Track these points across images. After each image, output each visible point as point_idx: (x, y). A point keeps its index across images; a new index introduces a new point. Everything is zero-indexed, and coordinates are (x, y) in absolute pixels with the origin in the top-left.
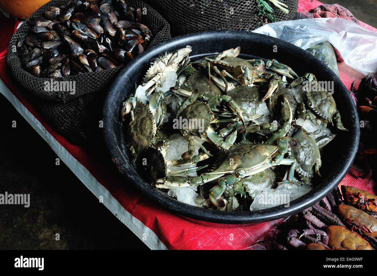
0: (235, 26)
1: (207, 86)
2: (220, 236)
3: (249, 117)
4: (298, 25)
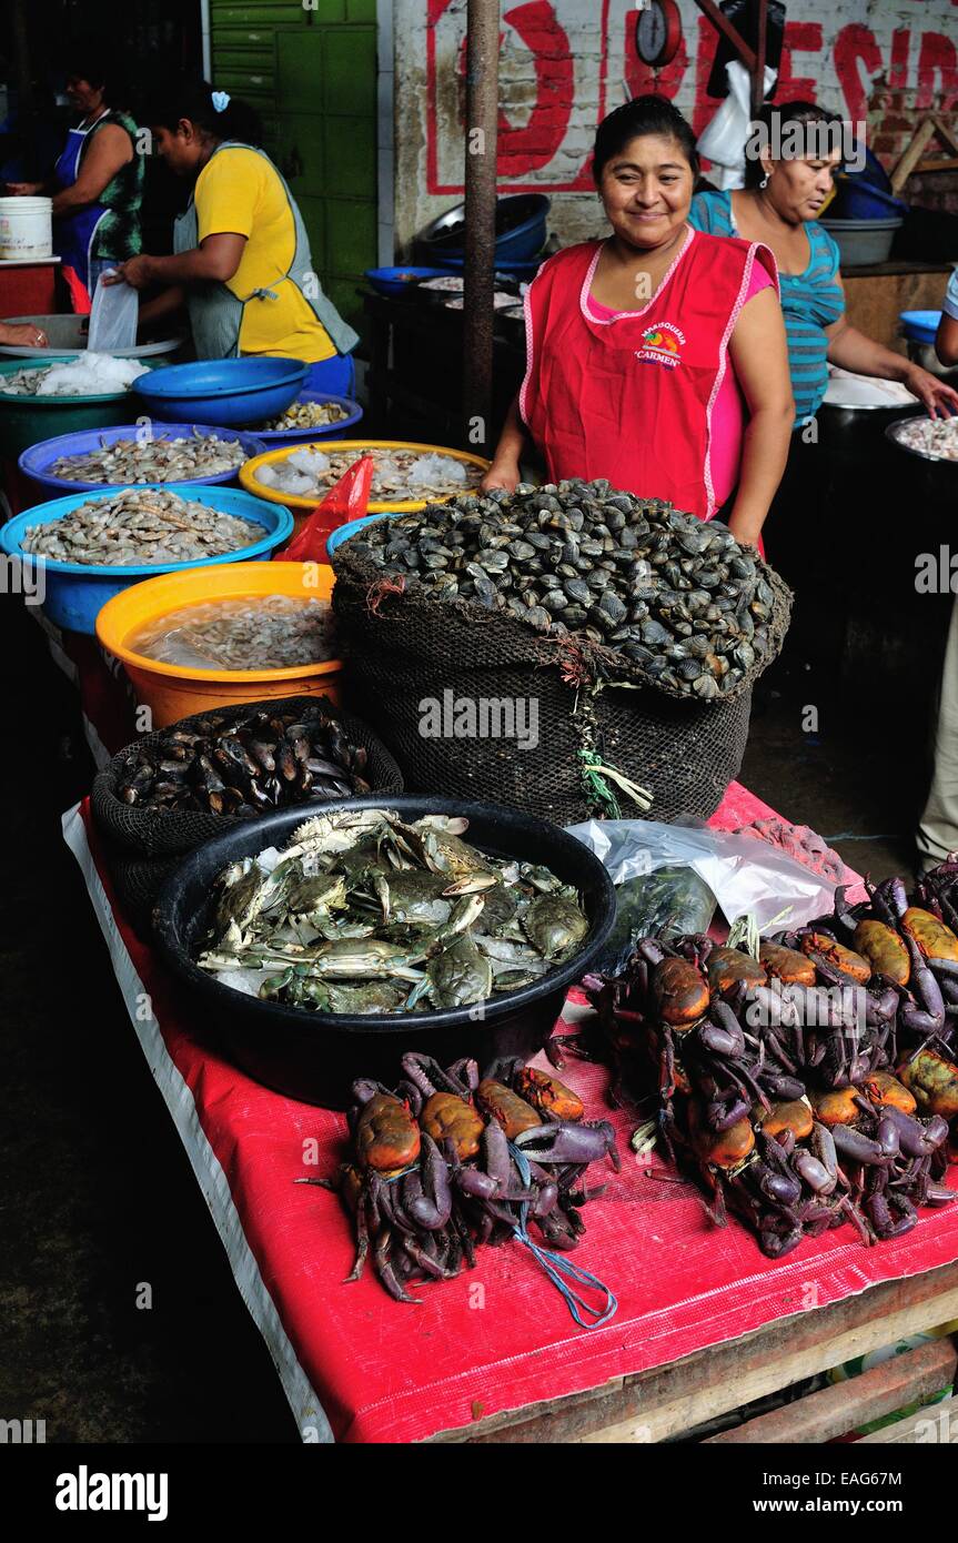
3: (408, 915)
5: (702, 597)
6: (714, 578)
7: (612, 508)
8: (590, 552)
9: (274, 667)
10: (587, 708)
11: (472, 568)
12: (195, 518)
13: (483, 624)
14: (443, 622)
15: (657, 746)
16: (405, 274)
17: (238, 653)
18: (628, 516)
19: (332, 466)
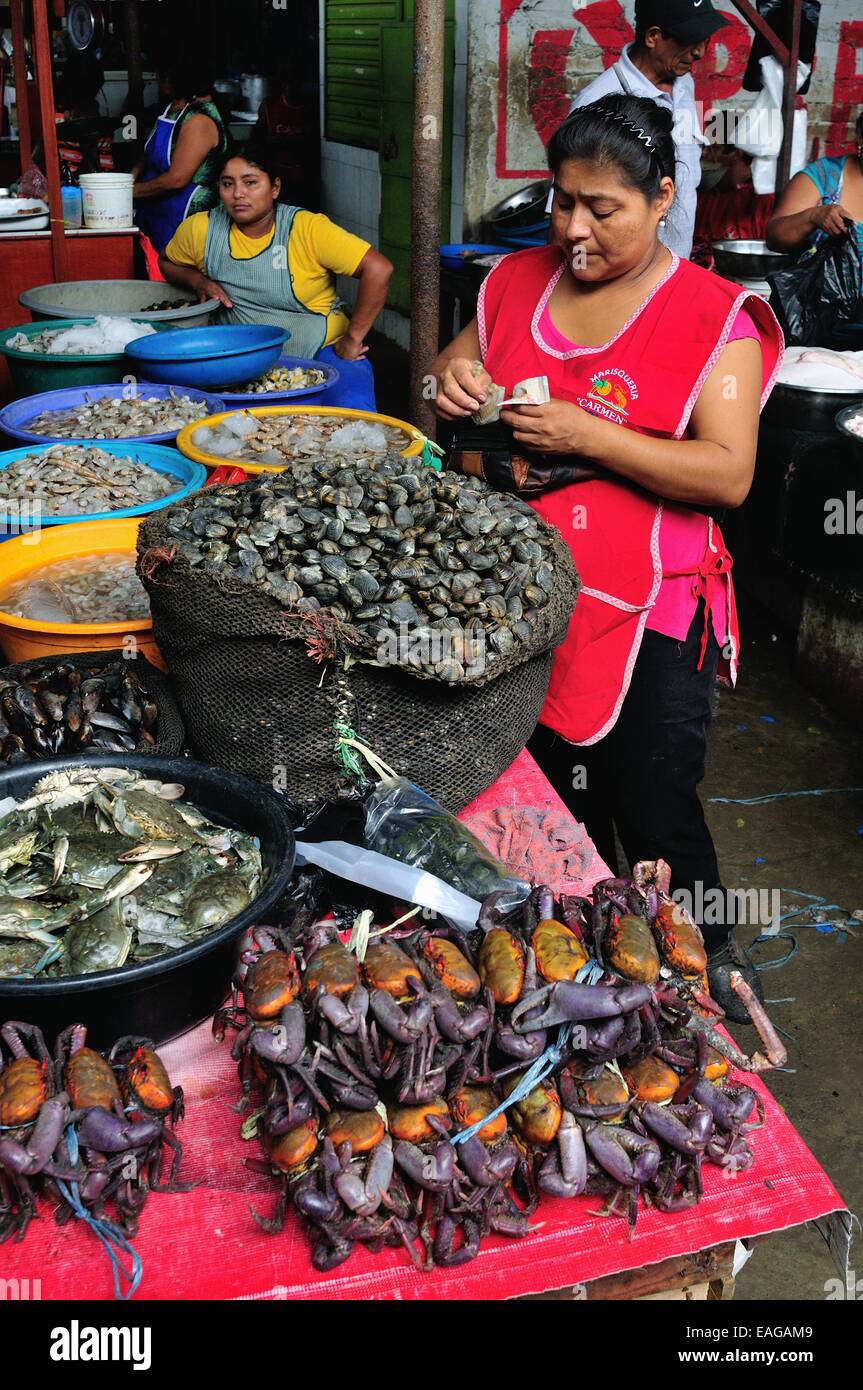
5: (468, 579)
6: (487, 562)
7: (397, 486)
8: (355, 529)
9: (117, 619)
10: (342, 683)
11: (240, 540)
12: (118, 474)
13: (239, 596)
14: (204, 590)
15: (415, 724)
16: (467, 251)
17: (93, 604)
18: (411, 494)
19: (260, 430)
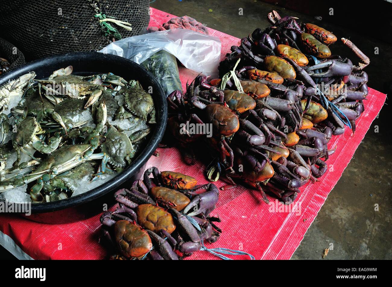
0: (86, 48)
1: (41, 103)
2: (62, 231)
3: (73, 124)
4: (139, 40)
15: (124, 2)
